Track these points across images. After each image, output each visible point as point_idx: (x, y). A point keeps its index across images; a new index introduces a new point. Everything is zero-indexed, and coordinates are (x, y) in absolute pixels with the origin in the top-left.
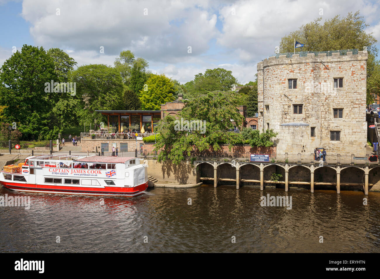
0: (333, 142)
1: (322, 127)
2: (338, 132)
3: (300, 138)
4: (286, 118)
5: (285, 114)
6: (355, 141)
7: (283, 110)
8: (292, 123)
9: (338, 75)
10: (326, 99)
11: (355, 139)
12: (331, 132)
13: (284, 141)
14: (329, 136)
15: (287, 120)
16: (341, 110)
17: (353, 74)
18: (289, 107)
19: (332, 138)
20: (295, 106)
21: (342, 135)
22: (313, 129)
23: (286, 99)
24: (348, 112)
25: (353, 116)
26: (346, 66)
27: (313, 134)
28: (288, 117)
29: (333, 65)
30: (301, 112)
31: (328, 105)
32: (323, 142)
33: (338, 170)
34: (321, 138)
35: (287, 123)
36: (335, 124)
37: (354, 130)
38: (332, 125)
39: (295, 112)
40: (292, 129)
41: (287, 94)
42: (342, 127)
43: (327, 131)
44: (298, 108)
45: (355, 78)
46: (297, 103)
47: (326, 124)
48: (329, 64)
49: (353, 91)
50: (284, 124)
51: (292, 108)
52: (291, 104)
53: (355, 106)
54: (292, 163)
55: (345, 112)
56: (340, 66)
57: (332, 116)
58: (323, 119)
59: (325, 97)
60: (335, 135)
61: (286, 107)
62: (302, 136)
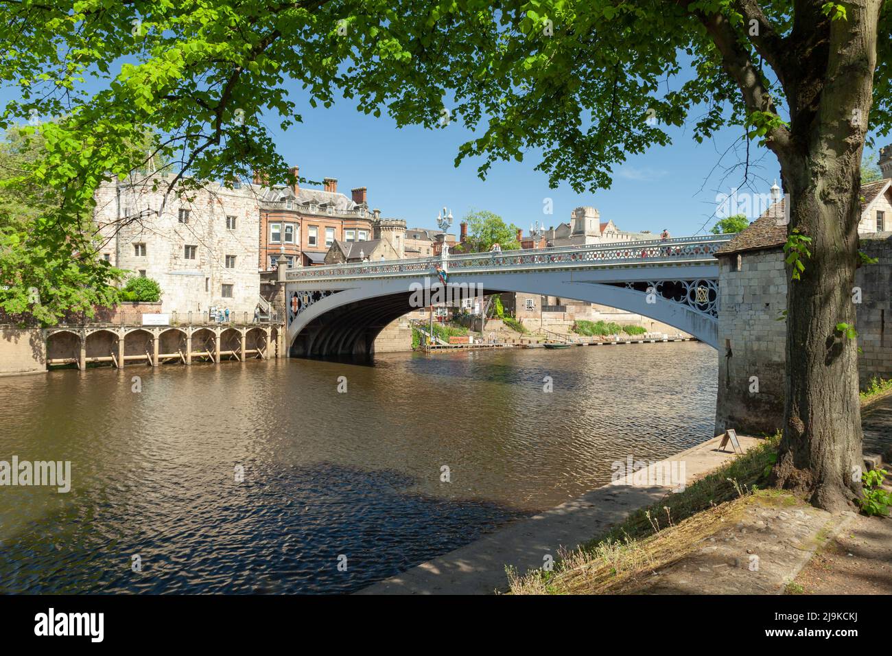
0: (227, 299)
1: (213, 280)
2: (230, 286)
3: (196, 292)
4: (176, 264)
5: (175, 258)
6: (248, 298)
7: (173, 251)
8: (183, 270)
9: (231, 213)
10: (219, 242)
11: (247, 295)
12: (224, 285)
13: (173, 297)
14: (221, 291)
15: (176, 267)
16: (233, 257)
17: (247, 214)
18: (180, 248)
19: (224, 295)
20: (187, 247)
21: (235, 290)
22: (207, 279)
23: (176, 237)
24: (241, 261)
25: (246, 266)
26: (239, 202)
27: (207, 290)
28: (179, 263)
29: (227, 199)
30: (193, 257)
31: (221, 249)
32: (215, 298)
33: (244, 332)
34: (212, 293)
35: (177, 271)
36: (227, 276)
37: (248, 285)
38: (224, 277)
39: (187, 257)
40: (186, 279)
41: (177, 229)
42: (235, 280)
43: (219, 284)
44: (190, 251)
45: (249, 220)
46: (189, 244)
47: (218, 275)
48: (223, 197)
49: (247, 235)
50: (173, 271)
51: (183, 251)
52: (183, 244)
53: (249, 254)
54: (197, 326)
55: (238, 261)
56: (234, 201)
57: (224, 265)
58: (215, 269)
59: (218, 239)
60: (227, 290)
61: (176, 248)
62: (198, 290)
